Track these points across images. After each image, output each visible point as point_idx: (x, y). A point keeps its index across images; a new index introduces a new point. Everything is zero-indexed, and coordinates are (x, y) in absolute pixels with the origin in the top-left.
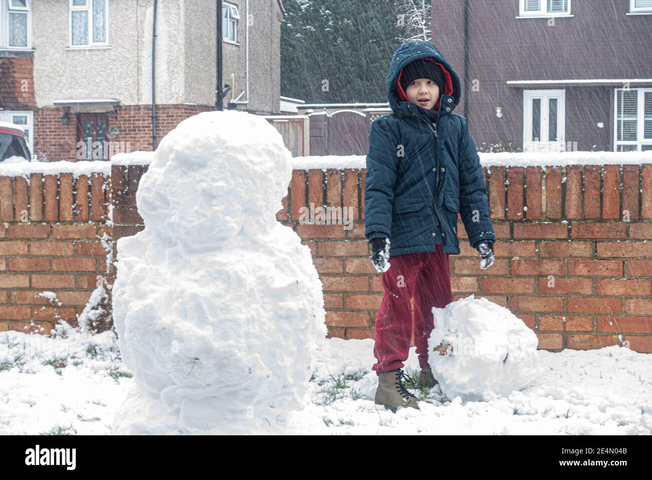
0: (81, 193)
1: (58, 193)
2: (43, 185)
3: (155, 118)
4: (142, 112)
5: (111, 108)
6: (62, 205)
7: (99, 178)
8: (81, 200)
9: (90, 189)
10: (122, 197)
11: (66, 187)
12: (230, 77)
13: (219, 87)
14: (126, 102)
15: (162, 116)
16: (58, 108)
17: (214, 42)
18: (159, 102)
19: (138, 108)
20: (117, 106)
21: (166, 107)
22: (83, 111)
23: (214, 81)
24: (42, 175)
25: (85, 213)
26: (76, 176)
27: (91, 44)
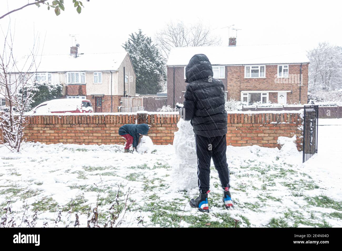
0: (130, 118)
1: (125, 118)
2: (122, 117)
3: (112, 98)
4: (109, 97)
5: (103, 96)
6: (126, 121)
7: (134, 116)
8: (130, 120)
9: (132, 117)
10: (139, 119)
11: (127, 117)
12: (126, 90)
13: (124, 92)
14: (105, 94)
15: (113, 98)
16: (91, 95)
17: (123, 83)
18: (113, 95)
19: (108, 96)
20: (104, 95)
21: (114, 96)
22: (97, 96)
23: (123, 90)
24: (122, 115)
25: (131, 122)
26: (129, 115)
27: (98, 83)
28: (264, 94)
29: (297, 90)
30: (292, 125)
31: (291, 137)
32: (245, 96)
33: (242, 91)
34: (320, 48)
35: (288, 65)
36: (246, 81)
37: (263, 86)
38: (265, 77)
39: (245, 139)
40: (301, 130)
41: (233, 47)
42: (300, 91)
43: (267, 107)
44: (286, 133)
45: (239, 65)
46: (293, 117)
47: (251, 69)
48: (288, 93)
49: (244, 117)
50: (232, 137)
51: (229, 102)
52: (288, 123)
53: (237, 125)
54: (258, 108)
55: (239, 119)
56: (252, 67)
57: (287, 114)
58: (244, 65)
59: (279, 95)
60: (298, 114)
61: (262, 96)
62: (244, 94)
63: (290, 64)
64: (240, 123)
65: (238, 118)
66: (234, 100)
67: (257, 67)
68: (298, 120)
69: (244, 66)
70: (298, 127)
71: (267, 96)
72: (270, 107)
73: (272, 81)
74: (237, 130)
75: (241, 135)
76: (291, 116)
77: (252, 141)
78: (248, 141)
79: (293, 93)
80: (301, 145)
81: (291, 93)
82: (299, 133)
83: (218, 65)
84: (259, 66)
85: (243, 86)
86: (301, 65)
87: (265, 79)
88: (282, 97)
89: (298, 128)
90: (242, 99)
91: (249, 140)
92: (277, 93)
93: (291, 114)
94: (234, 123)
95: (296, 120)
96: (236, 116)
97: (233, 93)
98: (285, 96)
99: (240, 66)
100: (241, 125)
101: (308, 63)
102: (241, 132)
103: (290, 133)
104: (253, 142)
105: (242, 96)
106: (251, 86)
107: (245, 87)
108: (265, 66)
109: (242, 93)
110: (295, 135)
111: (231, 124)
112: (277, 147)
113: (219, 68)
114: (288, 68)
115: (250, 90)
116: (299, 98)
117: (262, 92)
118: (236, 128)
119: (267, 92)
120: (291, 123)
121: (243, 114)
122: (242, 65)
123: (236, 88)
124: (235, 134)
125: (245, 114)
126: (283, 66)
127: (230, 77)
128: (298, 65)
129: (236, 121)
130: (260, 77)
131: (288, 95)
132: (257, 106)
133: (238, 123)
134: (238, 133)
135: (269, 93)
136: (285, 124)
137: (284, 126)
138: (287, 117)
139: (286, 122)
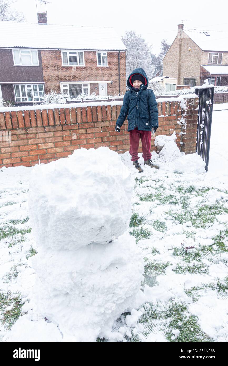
28: (85, 85)
29: (116, 81)
30: (172, 118)
31: (170, 135)
32: (65, 88)
33: (62, 82)
34: (128, 37)
35: (106, 52)
36: (64, 69)
37: (83, 76)
38: (84, 65)
39: (114, 144)
40: (181, 124)
41: (43, 26)
42: (119, 82)
43: (92, 99)
44: (164, 130)
45: (54, 49)
46: (172, 108)
47: (69, 55)
48: (108, 84)
49: (112, 111)
50: (96, 143)
51: (50, 96)
52: (167, 116)
53: (102, 124)
54: (83, 100)
55: (104, 115)
56: (70, 53)
57: (166, 103)
58: (61, 49)
59: (100, 86)
60: (178, 102)
61: (83, 88)
62: (64, 86)
63: (109, 50)
64: (106, 121)
65: (103, 113)
66: (55, 92)
67: (75, 53)
68: (178, 110)
69: (60, 51)
70: (178, 120)
71: (88, 87)
72: (95, 99)
73: (92, 70)
74: (102, 131)
75: (108, 138)
76: (170, 105)
77: (124, 146)
78: (118, 147)
79: (113, 84)
80: (181, 144)
81: (111, 83)
82: (178, 129)
83: (28, 48)
84: (77, 52)
85: (62, 75)
86: (119, 53)
87: (85, 68)
88: (102, 88)
89: (178, 122)
90: (62, 91)
91: (119, 145)
92: (98, 84)
93: (170, 103)
94: (97, 121)
95: (175, 110)
96: (99, 110)
97: (51, 84)
98: (106, 87)
99: (56, 51)
100: (107, 123)
101: (125, 51)
102: (108, 135)
103: (169, 130)
104: (125, 148)
105: (62, 88)
106: (70, 76)
107: (63, 77)
108: (83, 51)
109: (62, 83)
110: (175, 132)
111: (93, 123)
112: (154, 151)
113: (30, 52)
114: (106, 56)
115: (69, 80)
116: (118, 89)
117: (83, 83)
118: (100, 128)
119: (88, 83)
120: (171, 115)
121: (110, 106)
122: (58, 50)
123: (54, 78)
124: (100, 139)
125: (112, 105)
126: (102, 52)
127: (45, 64)
128: (116, 52)
129: (100, 117)
130: (79, 65)
131: (108, 86)
132: (82, 99)
133: (103, 121)
134: (104, 137)
135: (90, 84)
136: (163, 117)
137: (162, 120)
138: (166, 107)
139: (165, 114)
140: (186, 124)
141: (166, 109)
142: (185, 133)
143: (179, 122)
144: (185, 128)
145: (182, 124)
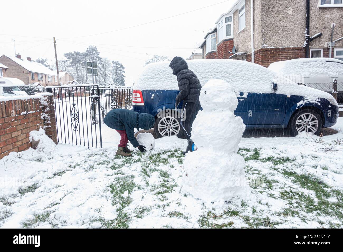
30: (37, 114)
31: (38, 129)
44: (34, 126)
46: (36, 104)
57: (32, 100)
60: (39, 98)
68: (40, 106)
76: (35, 102)
82: (42, 123)
93: (35, 100)
103: (37, 125)
110: (41, 126)
112: (30, 147)
120: (36, 111)
136: (32, 113)
137: (32, 116)
138: (33, 103)
139: (33, 111)
140: (50, 118)
141: (33, 105)
142: (50, 126)
143: (42, 117)
144: (49, 122)
145: (45, 118)
